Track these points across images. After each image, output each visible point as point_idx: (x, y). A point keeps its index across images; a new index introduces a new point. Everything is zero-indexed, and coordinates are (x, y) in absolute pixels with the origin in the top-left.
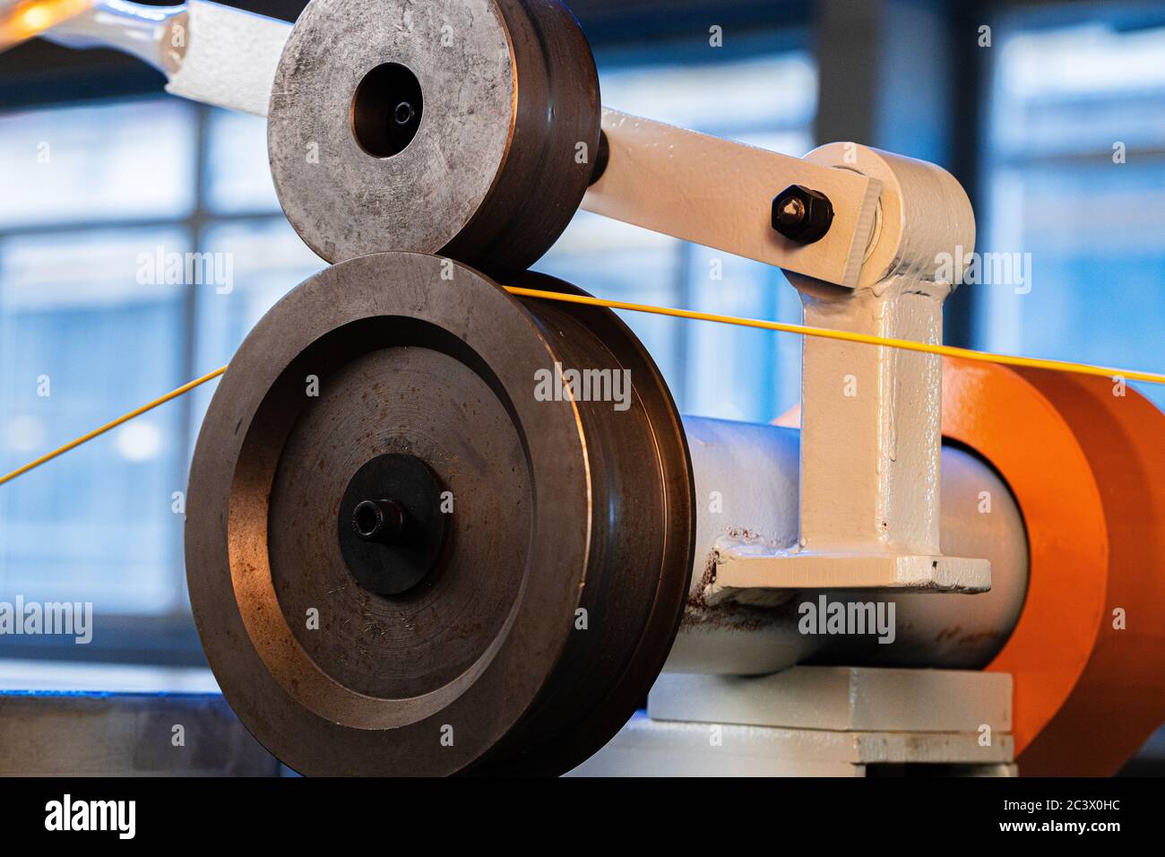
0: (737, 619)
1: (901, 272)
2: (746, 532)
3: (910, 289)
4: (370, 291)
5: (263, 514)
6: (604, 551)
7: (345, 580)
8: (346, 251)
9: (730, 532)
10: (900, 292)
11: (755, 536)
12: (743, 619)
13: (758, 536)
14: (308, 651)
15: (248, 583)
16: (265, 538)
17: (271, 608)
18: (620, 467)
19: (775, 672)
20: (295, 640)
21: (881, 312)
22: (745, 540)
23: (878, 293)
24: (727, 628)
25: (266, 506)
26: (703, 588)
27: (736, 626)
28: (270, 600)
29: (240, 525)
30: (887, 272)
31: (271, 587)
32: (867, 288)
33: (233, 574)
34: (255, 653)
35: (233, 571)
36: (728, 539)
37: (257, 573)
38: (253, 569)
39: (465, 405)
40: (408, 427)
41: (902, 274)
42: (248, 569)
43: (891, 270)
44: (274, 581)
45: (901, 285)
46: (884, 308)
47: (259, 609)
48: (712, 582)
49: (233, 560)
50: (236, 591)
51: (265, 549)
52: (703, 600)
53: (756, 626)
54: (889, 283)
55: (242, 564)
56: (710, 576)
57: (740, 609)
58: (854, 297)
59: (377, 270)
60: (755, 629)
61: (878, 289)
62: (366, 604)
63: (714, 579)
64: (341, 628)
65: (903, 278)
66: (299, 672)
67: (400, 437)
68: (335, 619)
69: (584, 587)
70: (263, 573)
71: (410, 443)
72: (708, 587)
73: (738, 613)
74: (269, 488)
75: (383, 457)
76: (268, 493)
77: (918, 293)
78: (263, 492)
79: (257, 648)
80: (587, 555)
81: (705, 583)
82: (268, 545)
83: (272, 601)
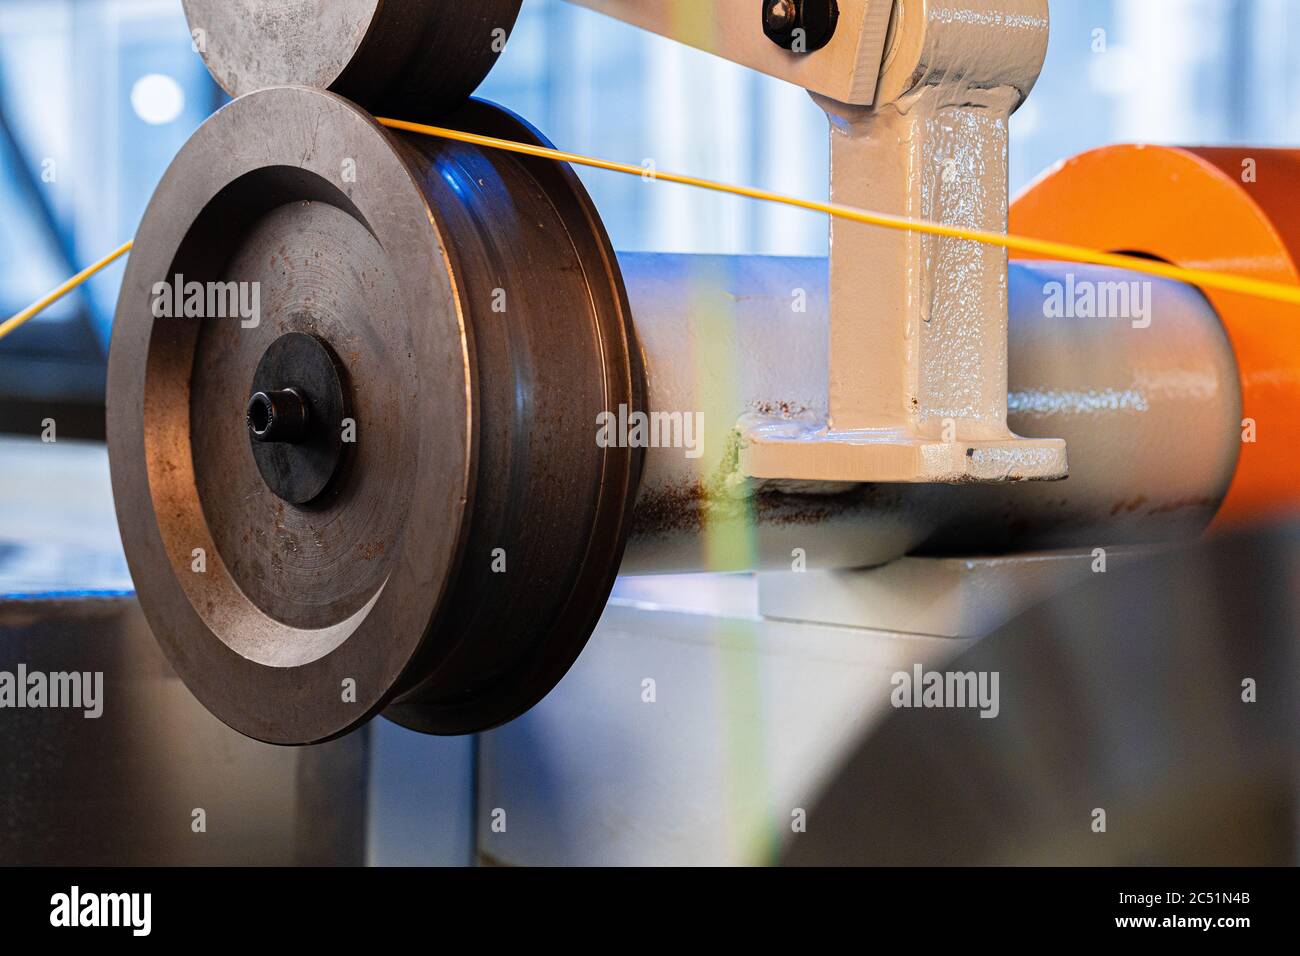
0: (786, 511)
1: (933, 81)
2: (785, 406)
3: (951, 101)
4: (263, 134)
5: (185, 401)
6: (509, 455)
7: (260, 484)
8: (247, 84)
9: (759, 407)
10: (935, 106)
11: (799, 409)
12: (796, 510)
13: (803, 409)
14: (228, 567)
15: (167, 484)
16: (187, 430)
17: (192, 515)
18: (534, 350)
19: (883, 565)
20: (216, 553)
21: (909, 134)
22: (783, 416)
23: (903, 110)
24: (773, 523)
25: (187, 391)
26: (723, 479)
27: (787, 519)
28: (191, 505)
29: (159, 415)
30: (910, 83)
31: (194, 488)
32: (891, 104)
33: (150, 474)
34: (171, 569)
35: (151, 470)
36: (756, 417)
37: (177, 473)
38: (173, 468)
39: (363, 274)
40: (312, 301)
41: (936, 85)
42: (167, 468)
43: (915, 81)
44: (197, 483)
45: (937, 97)
46: (911, 128)
47: (179, 516)
48: (734, 470)
49: (150, 458)
50: (154, 495)
51: (187, 443)
52: (725, 492)
53: (818, 517)
54: (919, 95)
55: (161, 462)
56: (731, 463)
57: (788, 500)
58: (875, 115)
59: (269, 109)
60: (818, 521)
61: (902, 104)
62: (280, 514)
63: (736, 467)
64: (257, 541)
65: (938, 88)
66: (217, 592)
67: (306, 313)
68: (252, 530)
69: (466, 504)
70: (185, 472)
71: (314, 320)
72: (730, 478)
73: (785, 504)
74: (190, 369)
75: (289, 335)
76: (189, 376)
77: (966, 105)
78: (183, 376)
79: (173, 564)
80: (468, 465)
81: (724, 472)
82: (191, 438)
83: (195, 506)
